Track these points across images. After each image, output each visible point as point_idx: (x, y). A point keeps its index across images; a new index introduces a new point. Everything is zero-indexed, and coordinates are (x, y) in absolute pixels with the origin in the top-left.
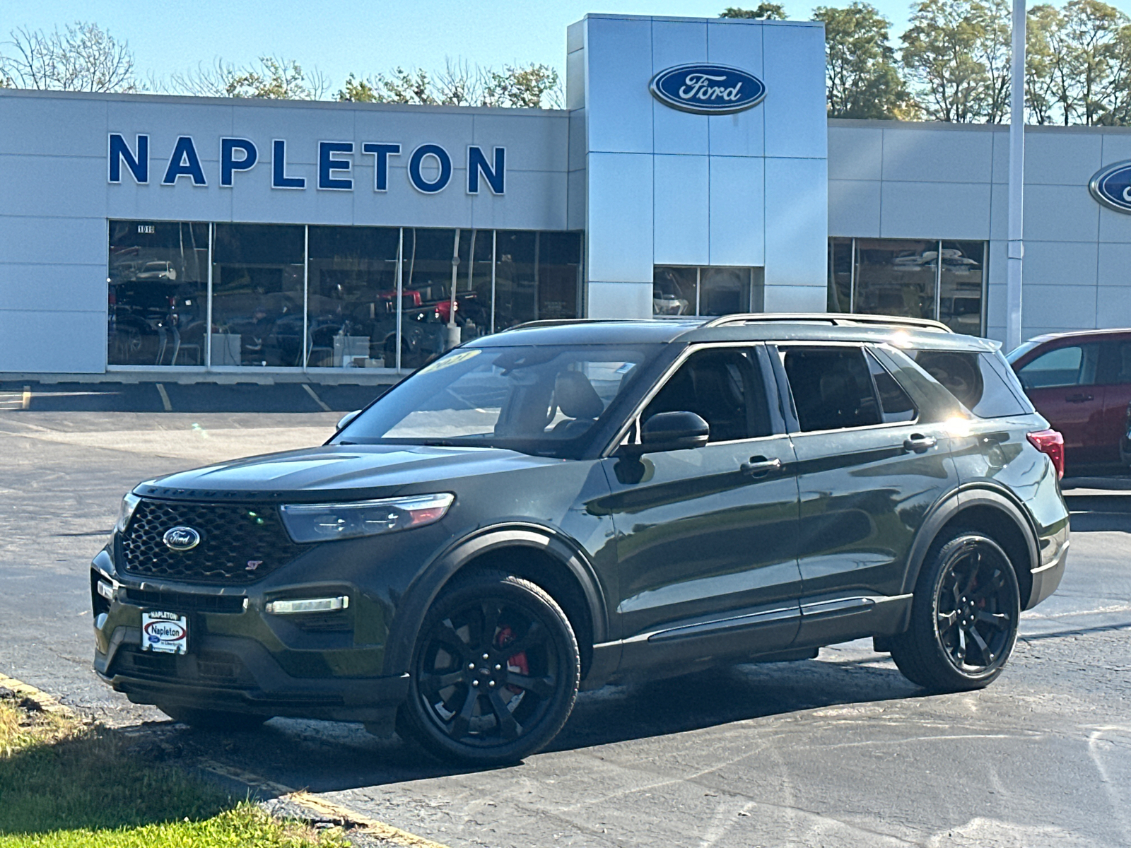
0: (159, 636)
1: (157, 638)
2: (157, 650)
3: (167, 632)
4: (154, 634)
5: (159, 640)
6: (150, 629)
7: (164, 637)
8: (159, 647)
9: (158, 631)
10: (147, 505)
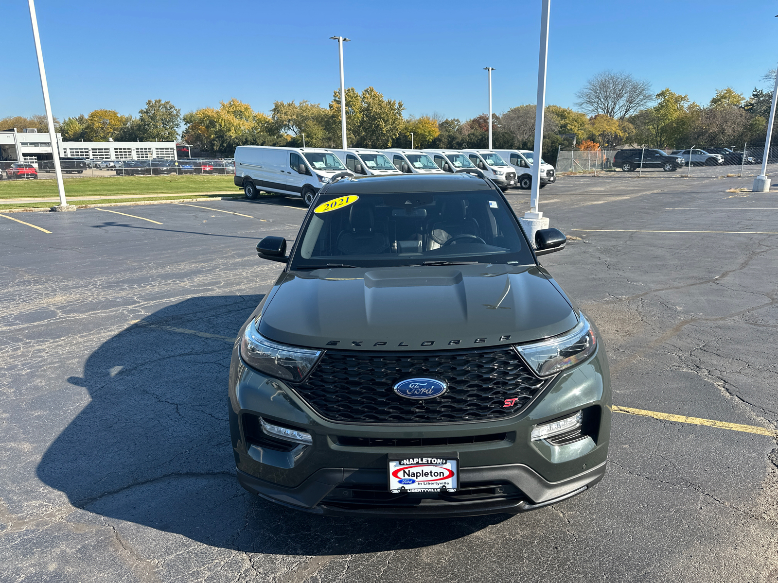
8: (415, 488)
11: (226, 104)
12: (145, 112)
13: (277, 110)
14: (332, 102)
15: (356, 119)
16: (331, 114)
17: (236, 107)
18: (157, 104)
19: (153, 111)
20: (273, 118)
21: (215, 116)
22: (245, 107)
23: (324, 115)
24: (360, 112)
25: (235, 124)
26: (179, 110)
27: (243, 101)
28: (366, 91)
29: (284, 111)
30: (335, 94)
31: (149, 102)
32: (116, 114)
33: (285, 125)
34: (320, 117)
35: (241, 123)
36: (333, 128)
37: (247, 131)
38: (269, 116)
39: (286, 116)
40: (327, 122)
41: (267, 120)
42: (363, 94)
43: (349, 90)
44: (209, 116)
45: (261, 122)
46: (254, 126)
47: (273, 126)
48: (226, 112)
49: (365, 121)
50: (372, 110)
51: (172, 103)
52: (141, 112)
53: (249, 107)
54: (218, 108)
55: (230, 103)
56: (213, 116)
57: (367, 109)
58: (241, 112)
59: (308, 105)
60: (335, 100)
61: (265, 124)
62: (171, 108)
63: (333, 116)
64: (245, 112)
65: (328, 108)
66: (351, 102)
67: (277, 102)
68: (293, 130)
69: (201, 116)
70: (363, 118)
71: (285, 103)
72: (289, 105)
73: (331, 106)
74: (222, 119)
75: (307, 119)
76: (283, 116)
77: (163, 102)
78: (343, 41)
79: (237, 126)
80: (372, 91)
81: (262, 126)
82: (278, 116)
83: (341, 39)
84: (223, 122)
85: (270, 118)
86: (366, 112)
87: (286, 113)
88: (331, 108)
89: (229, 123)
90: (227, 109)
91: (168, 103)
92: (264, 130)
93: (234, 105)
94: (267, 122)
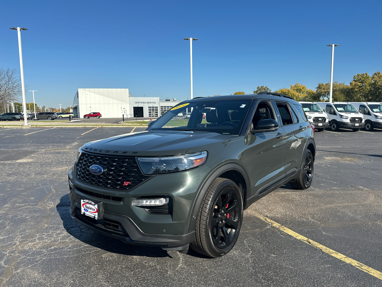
0: (88, 209)
1: (87, 210)
2: (86, 215)
3: (91, 209)
4: (86, 208)
5: (88, 211)
6: (84, 206)
7: (89, 210)
8: (88, 214)
9: (87, 207)
10: (85, 154)
11: (293, 86)
12: (256, 92)
13: (319, 87)
14: (352, 81)
15: (366, 90)
16: (351, 87)
17: (298, 87)
18: (262, 88)
19: (259, 91)
20: (317, 92)
21: (287, 92)
22: (303, 87)
23: (346, 89)
24: (369, 86)
25: (296, 95)
26: (271, 90)
27: (301, 84)
28: (375, 74)
29: (323, 88)
30: (354, 77)
31: (258, 87)
32: (244, 94)
33: (323, 95)
34: (344, 89)
35: (300, 94)
36: (351, 95)
37: (302, 98)
38: (314, 90)
39: (324, 90)
40: (348, 92)
41: (313, 93)
42: (373, 76)
43: (363, 74)
44: (284, 92)
45: (310, 93)
46: (306, 96)
47: (316, 95)
48: (293, 90)
49: (372, 90)
50: (377, 84)
51: (268, 87)
52: (254, 92)
53: (305, 87)
54: (289, 88)
55: (295, 86)
56: (286, 92)
57: (374, 84)
58: (300, 89)
59: (337, 84)
60: (354, 80)
61: (312, 94)
62: (267, 89)
63: (352, 89)
64: (302, 89)
65: (349, 85)
66: (365, 80)
67: (320, 83)
68: (327, 97)
69: (280, 92)
70: (371, 89)
71: (324, 84)
72: (326, 85)
73: (351, 84)
74: (290, 93)
75: (336, 91)
76: (322, 90)
77: (264, 87)
78: (335, 46)
79: (297, 96)
80: (379, 73)
81: (311, 96)
82: (319, 90)
83: (333, 45)
84: (290, 95)
85: (315, 92)
86: (373, 85)
87: (324, 89)
88: (351, 85)
89: (293, 95)
90: (293, 88)
91: (266, 87)
92: (311, 98)
93: (297, 86)
94: (313, 94)
